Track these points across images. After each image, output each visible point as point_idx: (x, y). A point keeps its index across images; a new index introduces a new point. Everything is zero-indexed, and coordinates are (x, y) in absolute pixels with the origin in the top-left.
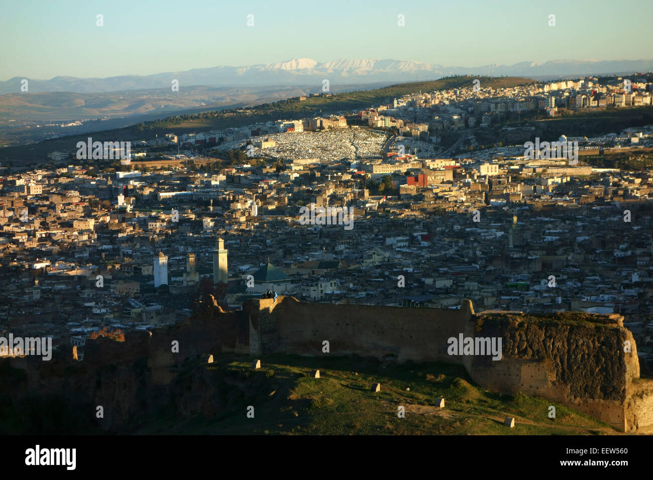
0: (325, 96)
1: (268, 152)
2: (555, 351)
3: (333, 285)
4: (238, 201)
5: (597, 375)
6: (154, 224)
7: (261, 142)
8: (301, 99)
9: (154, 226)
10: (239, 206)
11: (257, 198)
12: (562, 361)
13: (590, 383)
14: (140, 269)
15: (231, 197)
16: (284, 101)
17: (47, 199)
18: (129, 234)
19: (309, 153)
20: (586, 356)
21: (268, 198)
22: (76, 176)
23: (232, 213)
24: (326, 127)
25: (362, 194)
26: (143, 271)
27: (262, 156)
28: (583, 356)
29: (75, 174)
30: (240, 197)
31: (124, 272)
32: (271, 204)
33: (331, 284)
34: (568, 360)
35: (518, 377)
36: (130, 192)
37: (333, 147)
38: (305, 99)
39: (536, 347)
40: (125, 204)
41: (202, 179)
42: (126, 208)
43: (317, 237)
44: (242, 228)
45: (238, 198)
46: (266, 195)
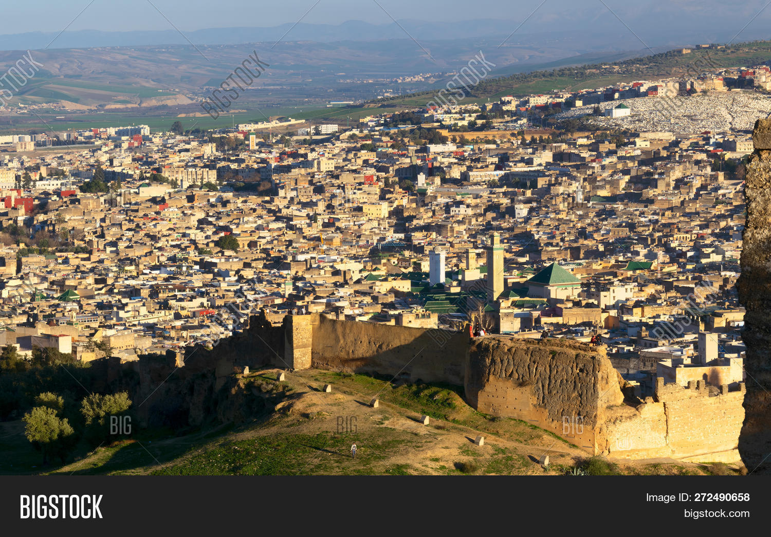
0: (716, 48)
1: (619, 122)
2: (538, 375)
3: (629, 290)
4: (560, 184)
5: (573, 400)
6: (457, 209)
7: (612, 109)
8: (684, 52)
9: (457, 212)
10: (561, 189)
11: (585, 180)
12: (543, 386)
13: (567, 408)
14: (420, 264)
15: (553, 179)
16: (662, 54)
17: (337, 177)
18: (426, 221)
19: (671, 124)
20: (565, 381)
21: (599, 181)
22: (379, 150)
23: (552, 198)
24: (698, 90)
25: (714, 178)
26: (422, 267)
27: (611, 126)
28: (562, 381)
29: (379, 146)
30: (564, 178)
31: (400, 267)
32: (602, 187)
33: (626, 289)
34: (549, 385)
35: (505, 399)
36: (435, 170)
37: (704, 115)
38: (689, 51)
39: (521, 371)
40: (425, 185)
41: (524, 156)
42: (426, 190)
43: (649, 230)
44: (560, 216)
45: (562, 181)
46: (596, 178)
